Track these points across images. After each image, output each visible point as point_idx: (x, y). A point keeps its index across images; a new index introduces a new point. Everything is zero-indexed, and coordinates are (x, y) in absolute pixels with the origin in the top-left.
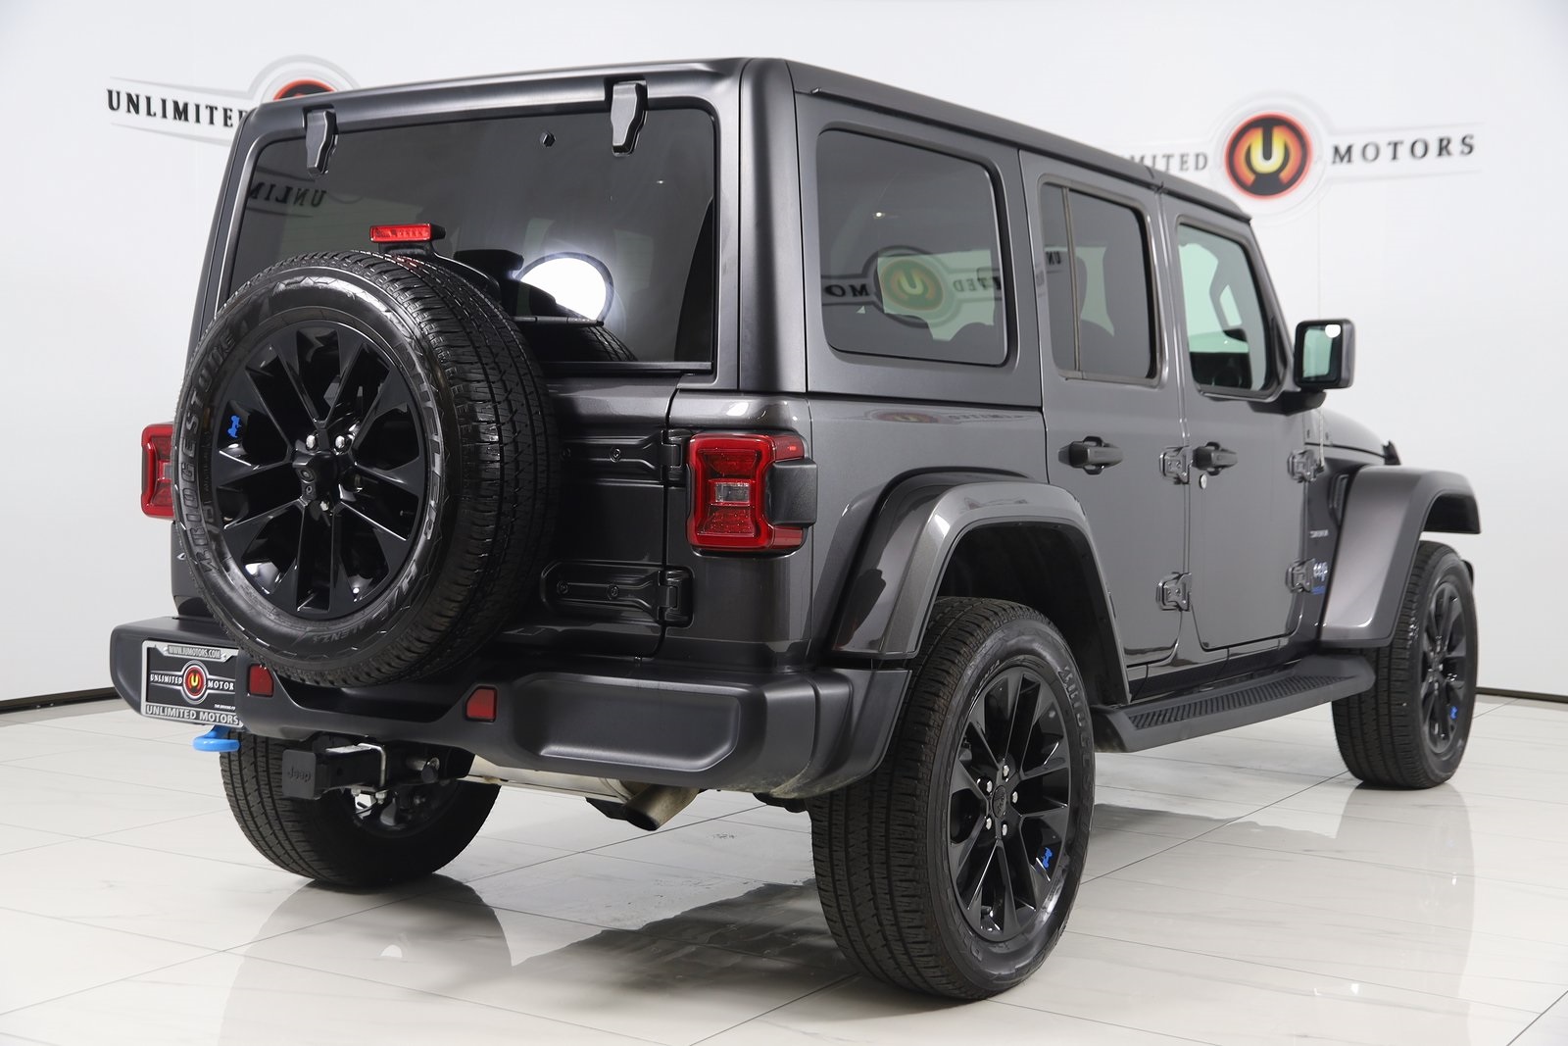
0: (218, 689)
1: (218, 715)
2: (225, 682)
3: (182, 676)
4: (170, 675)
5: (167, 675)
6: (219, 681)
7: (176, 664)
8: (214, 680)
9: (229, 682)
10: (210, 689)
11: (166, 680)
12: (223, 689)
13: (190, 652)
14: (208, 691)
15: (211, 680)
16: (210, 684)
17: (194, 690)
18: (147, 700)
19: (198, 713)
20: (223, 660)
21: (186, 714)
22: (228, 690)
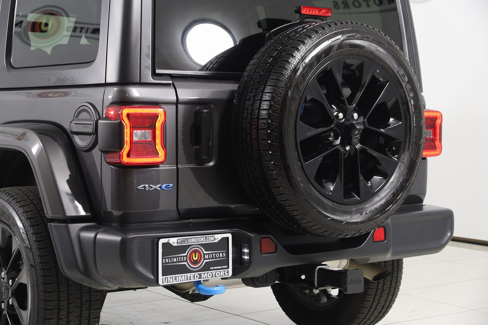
0: (213, 258)
1: (214, 273)
2: (216, 253)
3: (186, 256)
4: (176, 257)
5: (175, 257)
6: (212, 254)
7: (182, 249)
8: (209, 254)
9: (219, 253)
10: (207, 259)
11: (175, 260)
12: (216, 258)
13: (193, 240)
14: (205, 261)
15: (206, 254)
16: (206, 257)
17: (195, 262)
18: (163, 276)
19: (200, 275)
20: (216, 241)
21: (192, 277)
22: (219, 257)
